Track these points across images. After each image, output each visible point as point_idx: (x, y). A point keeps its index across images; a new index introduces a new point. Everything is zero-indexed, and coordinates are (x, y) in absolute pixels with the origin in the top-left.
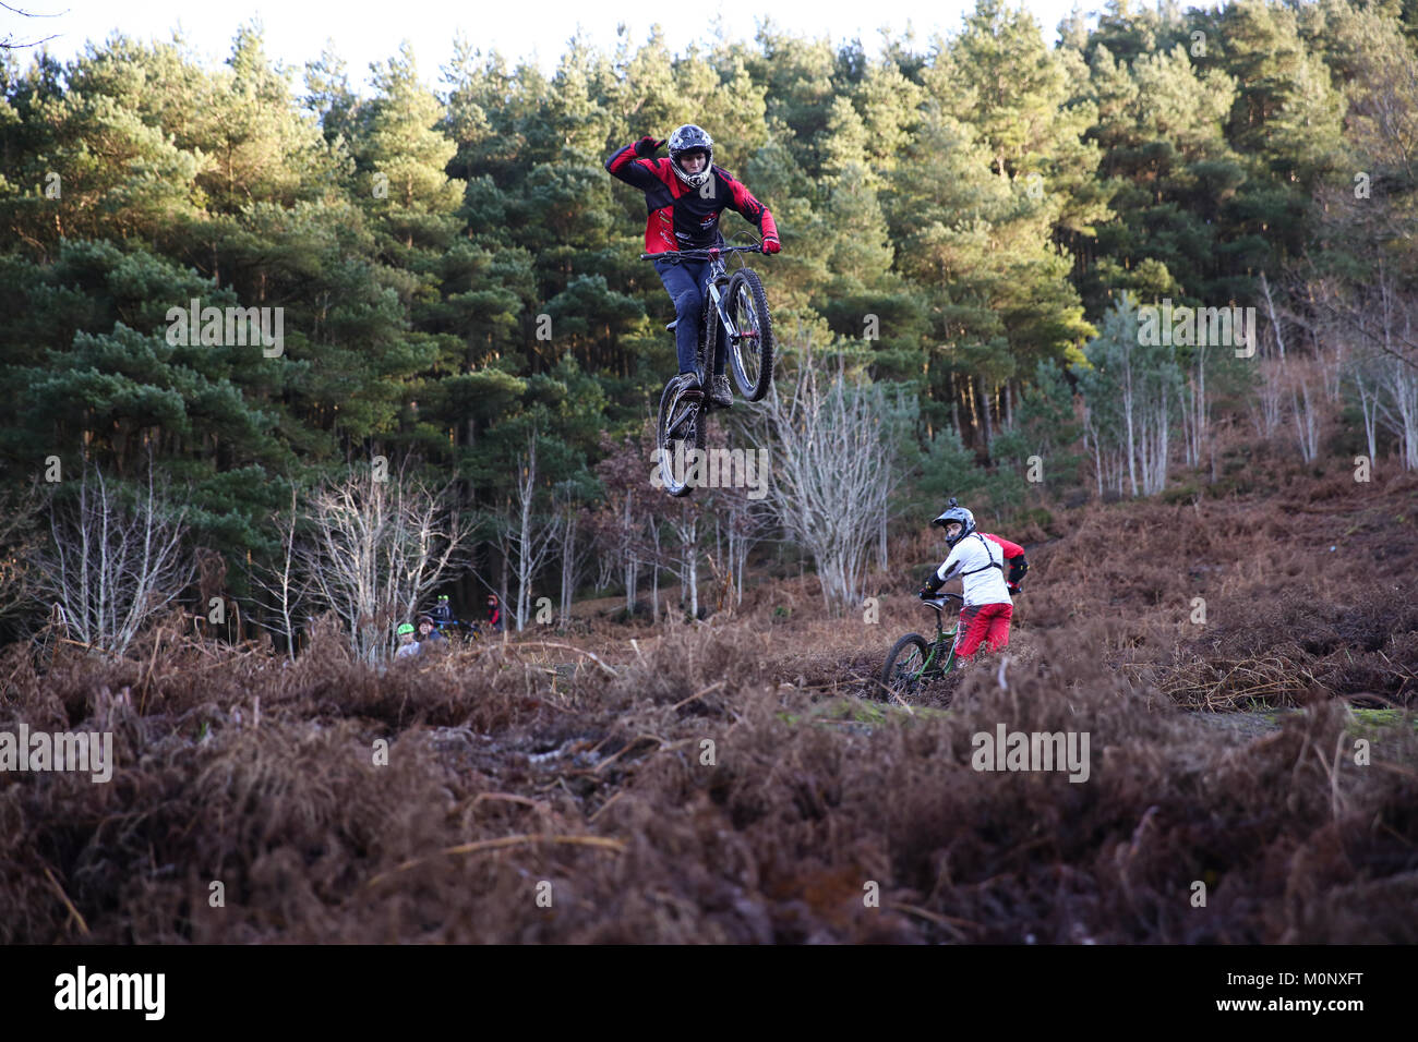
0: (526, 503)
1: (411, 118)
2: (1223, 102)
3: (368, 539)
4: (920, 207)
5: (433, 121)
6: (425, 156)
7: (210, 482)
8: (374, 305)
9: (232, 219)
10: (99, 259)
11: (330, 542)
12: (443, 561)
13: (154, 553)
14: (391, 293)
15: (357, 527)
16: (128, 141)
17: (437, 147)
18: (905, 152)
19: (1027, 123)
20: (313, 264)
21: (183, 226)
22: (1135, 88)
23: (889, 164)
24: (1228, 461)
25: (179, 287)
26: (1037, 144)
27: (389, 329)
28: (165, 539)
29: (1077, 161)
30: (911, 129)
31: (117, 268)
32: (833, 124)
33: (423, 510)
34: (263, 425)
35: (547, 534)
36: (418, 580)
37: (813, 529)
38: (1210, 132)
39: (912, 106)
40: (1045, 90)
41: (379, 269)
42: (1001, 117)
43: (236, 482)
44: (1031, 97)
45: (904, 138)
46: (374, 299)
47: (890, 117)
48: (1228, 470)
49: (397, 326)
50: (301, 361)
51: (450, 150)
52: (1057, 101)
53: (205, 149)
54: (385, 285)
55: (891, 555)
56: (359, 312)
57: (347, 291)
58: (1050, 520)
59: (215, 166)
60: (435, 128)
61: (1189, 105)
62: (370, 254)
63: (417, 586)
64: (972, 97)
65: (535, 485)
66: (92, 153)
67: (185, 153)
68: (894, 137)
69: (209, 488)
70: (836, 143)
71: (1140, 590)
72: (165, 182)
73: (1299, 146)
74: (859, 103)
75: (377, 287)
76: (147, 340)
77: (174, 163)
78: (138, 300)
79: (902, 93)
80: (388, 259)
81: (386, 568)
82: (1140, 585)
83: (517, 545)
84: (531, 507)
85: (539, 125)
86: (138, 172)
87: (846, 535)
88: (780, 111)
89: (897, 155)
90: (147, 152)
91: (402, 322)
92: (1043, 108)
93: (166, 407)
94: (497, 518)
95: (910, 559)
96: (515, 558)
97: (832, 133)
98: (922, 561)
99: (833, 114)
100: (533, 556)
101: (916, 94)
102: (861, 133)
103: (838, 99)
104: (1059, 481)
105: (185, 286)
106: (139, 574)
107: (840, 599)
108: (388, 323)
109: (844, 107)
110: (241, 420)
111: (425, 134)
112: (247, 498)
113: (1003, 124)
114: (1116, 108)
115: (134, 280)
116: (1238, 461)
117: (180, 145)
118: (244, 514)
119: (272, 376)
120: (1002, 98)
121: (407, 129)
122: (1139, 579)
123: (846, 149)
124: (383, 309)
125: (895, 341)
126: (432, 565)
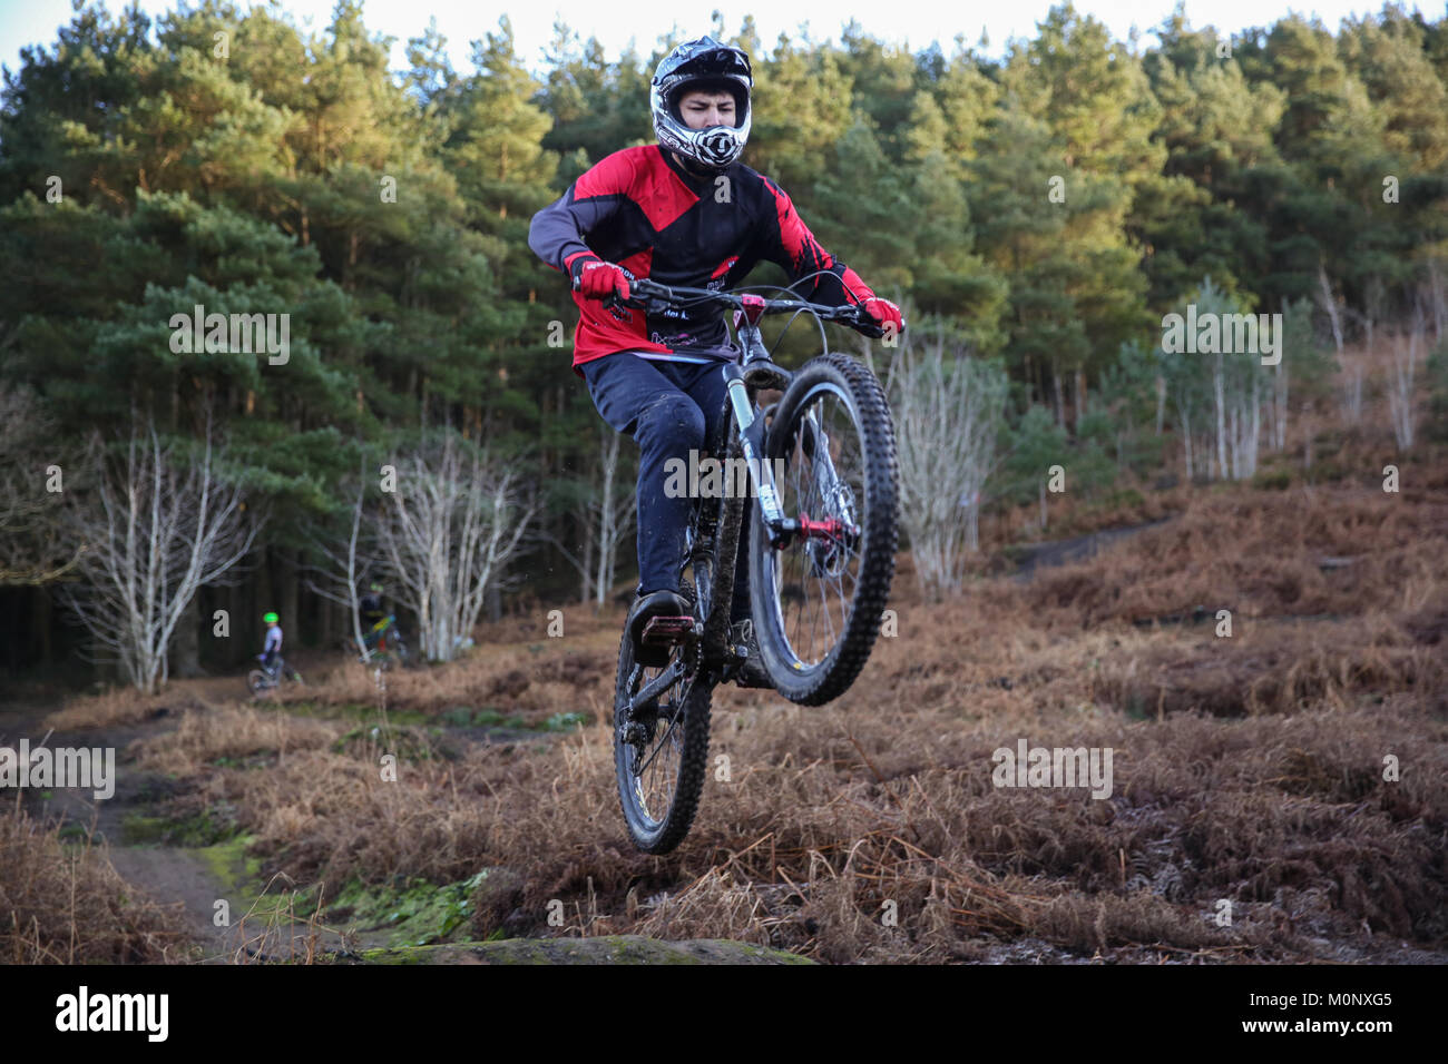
0: (609, 472)
1: (507, 92)
2: (1274, 113)
3: (439, 508)
4: (999, 195)
5: (529, 95)
6: (519, 127)
7: (284, 444)
8: (462, 271)
9: (320, 179)
10: (176, 213)
11: (401, 509)
12: (518, 533)
13: (210, 517)
14: (480, 259)
15: (429, 495)
16: (213, 95)
17: (532, 121)
18: (984, 146)
19: (1096, 123)
20: (401, 227)
21: (268, 183)
22: (1193, 96)
23: (969, 156)
24: (1320, 446)
25: (258, 244)
26: (1104, 144)
27: (478, 296)
28: (224, 501)
29: (1143, 159)
30: (989, 124)
31: (194, 222)
32: (914, 117)
33: (498, 480)
34: (341, 387)
35: (630, 504)
36: (491, 553)
37: (908, 508)
38: (1262, 140)
39: (989, 103)
40: (1113, 93)
41: (469, 236)
42: (1072, 116)
43: (308, 445)
44: (1101, 99)
45: (982, 132)
46: (464, 264)
47: (969, 113)
48: (1321, 455)
49: (485, 293)
50: (383, 325)
51: (546, 123)
52: (1124, 104)
53: (294, 108)
54: (474, 252)
55: (981, 535)
56: (447, 277)
57: (436, 257)
58: (1142, 503)
59: (304, 126)
60: (531, 102)
61: (1244, 114)
62: (462, 221)
63: (491, 557)
64: (1045, 96)
65: (620, 454)
66: (176, 105)
67: (271, 110)
68: (971, 130)
69: (282, 449)
70: (918, 135)
71: (1269, 584)
72: (249, 138)
73: (1343, 156)
74: (940, 97)
75: (466, 253)
76: (221, 296)
77: (259, 119)
78: (216, 256)
79: (981, 91)
80: (479, 226)
81: (459, 538)
82: (1268, 578)
83: (599, 516)
84: (614, 478)
85: (633, 105)
86: (223, 127)
87: (943, 515)
88: (863, 104)
89: (975, 148)
90: (232, 107)
91: (490, 289)
92: (1111, 111)
93: (236, 365)
94: (580, 488)
95: (999, 538)
96: (598, 529)
97: (913, 125)
98: (1012, 541)
99: (914, 107)
100: (617, 525)
101: (993, 92)
102: (941, 125)
103: (921, 94)
104: (1142, 462)
105: (265, 243)
106: (194, 540)
107: (936, 583)
108: (475, 288)
109: (925, 101)
110: (316, 381)
111: (520, 107)
112: (320, 461)
113: (1072, 123)
114: (1177, 115)
115: (211, 235)
116: (1331, 446)
117: (267, 101)
118: (316, 478)
119: (352, 336)
120: (1074, 99)
121: (502, 102)
122: (1266, 571)
123: (928, 140)
124: (471, 275)
125: (975, 323)
126: (507, 536)
